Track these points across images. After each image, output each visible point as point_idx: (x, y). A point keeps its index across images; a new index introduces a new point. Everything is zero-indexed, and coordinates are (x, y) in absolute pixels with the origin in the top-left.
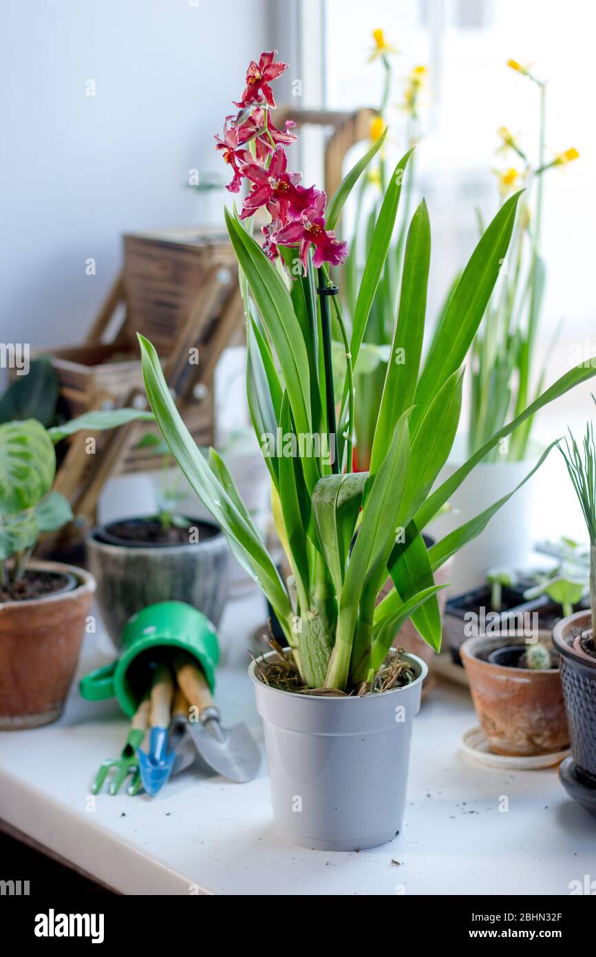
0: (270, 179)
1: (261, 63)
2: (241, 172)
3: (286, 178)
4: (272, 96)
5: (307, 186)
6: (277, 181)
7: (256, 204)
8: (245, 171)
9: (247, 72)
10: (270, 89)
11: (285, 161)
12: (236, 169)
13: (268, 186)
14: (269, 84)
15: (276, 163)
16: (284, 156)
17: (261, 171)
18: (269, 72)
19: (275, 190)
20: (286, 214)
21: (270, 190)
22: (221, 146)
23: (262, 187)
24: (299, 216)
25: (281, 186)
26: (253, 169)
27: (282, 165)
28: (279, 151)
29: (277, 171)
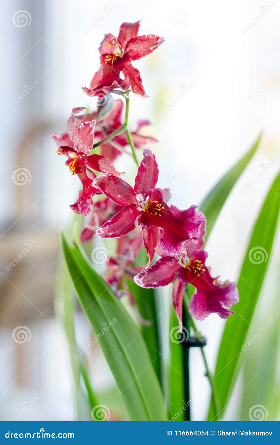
0: (139, 197)
1: (122, 35)
2: (97, 187)
3: (158, 195)
4: (139, 79)
5: (183, 206)
6: (145, 199)
7: (118, 232)
8: (102, 185)
9: (100, 49)
10: (136, 71)
11: (156, 172)
12: (86, 182)
13: (133, 206)
14: (135, 64)
15: (144, 174)
16: (156, 165)
17: (123, 185)
18: (134, 48)
19: (142, 211)
20: (155, 246)
21: (136, 213)
22: (65, 149)
23: (127, 208)
25: (152, 207)
26: (112, 182)
27: (151, 176)
28: (149, 157)
29: (145, 185)
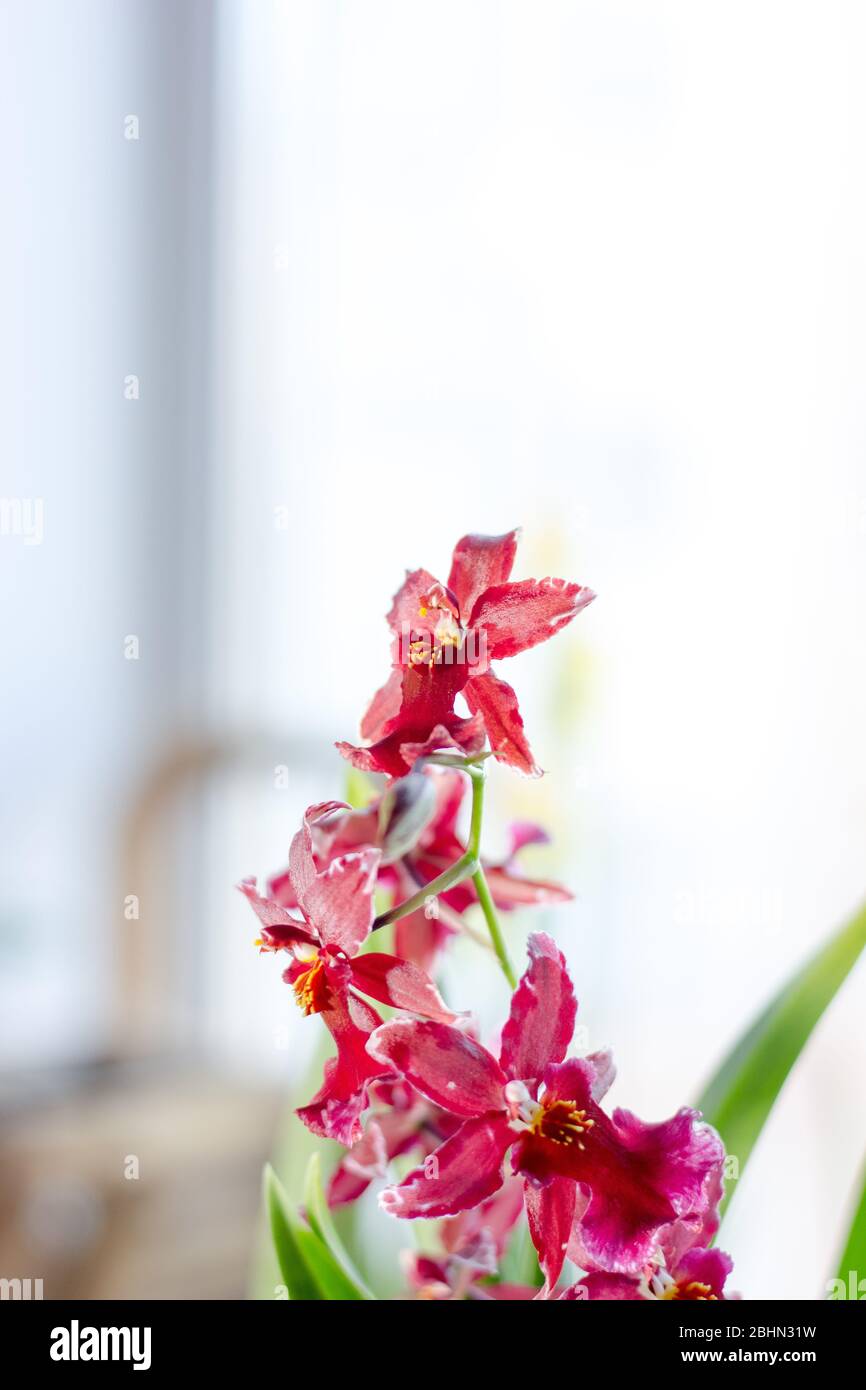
0: (515, 1091)
1: (460, 578)
2: (382, 1058)
3: (575, 1082)
4: (516, 718)
5: (653, 1112)
6: (534, 1094)
7: (448, 1201)
8: (399, 1050)
9: (393, 618)
10: (506, 690)
11: (568, 1009)
12: (350, 1040)
13: (498, 1118)
14: (504, 670)
15: (530, 1015)
16: (567, 985)
17: (464, 1051)
18: (502, 617)
19: (525, 1133)
20: (565, 1238)
21: (506, 1137)
22: (283, 935)
23: (474, 1127)
24: (635, 1253)
25: (554, 1120)
26: (431, 1042)
27: (554, 1021)
28: (546, 960)
29: (533, 1048)
